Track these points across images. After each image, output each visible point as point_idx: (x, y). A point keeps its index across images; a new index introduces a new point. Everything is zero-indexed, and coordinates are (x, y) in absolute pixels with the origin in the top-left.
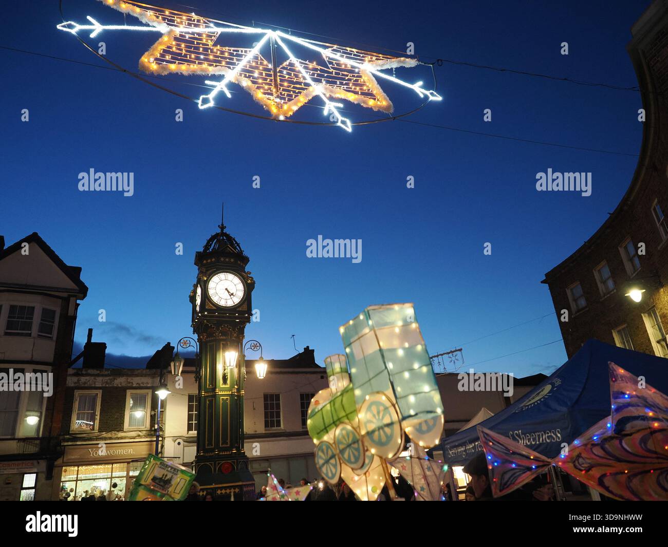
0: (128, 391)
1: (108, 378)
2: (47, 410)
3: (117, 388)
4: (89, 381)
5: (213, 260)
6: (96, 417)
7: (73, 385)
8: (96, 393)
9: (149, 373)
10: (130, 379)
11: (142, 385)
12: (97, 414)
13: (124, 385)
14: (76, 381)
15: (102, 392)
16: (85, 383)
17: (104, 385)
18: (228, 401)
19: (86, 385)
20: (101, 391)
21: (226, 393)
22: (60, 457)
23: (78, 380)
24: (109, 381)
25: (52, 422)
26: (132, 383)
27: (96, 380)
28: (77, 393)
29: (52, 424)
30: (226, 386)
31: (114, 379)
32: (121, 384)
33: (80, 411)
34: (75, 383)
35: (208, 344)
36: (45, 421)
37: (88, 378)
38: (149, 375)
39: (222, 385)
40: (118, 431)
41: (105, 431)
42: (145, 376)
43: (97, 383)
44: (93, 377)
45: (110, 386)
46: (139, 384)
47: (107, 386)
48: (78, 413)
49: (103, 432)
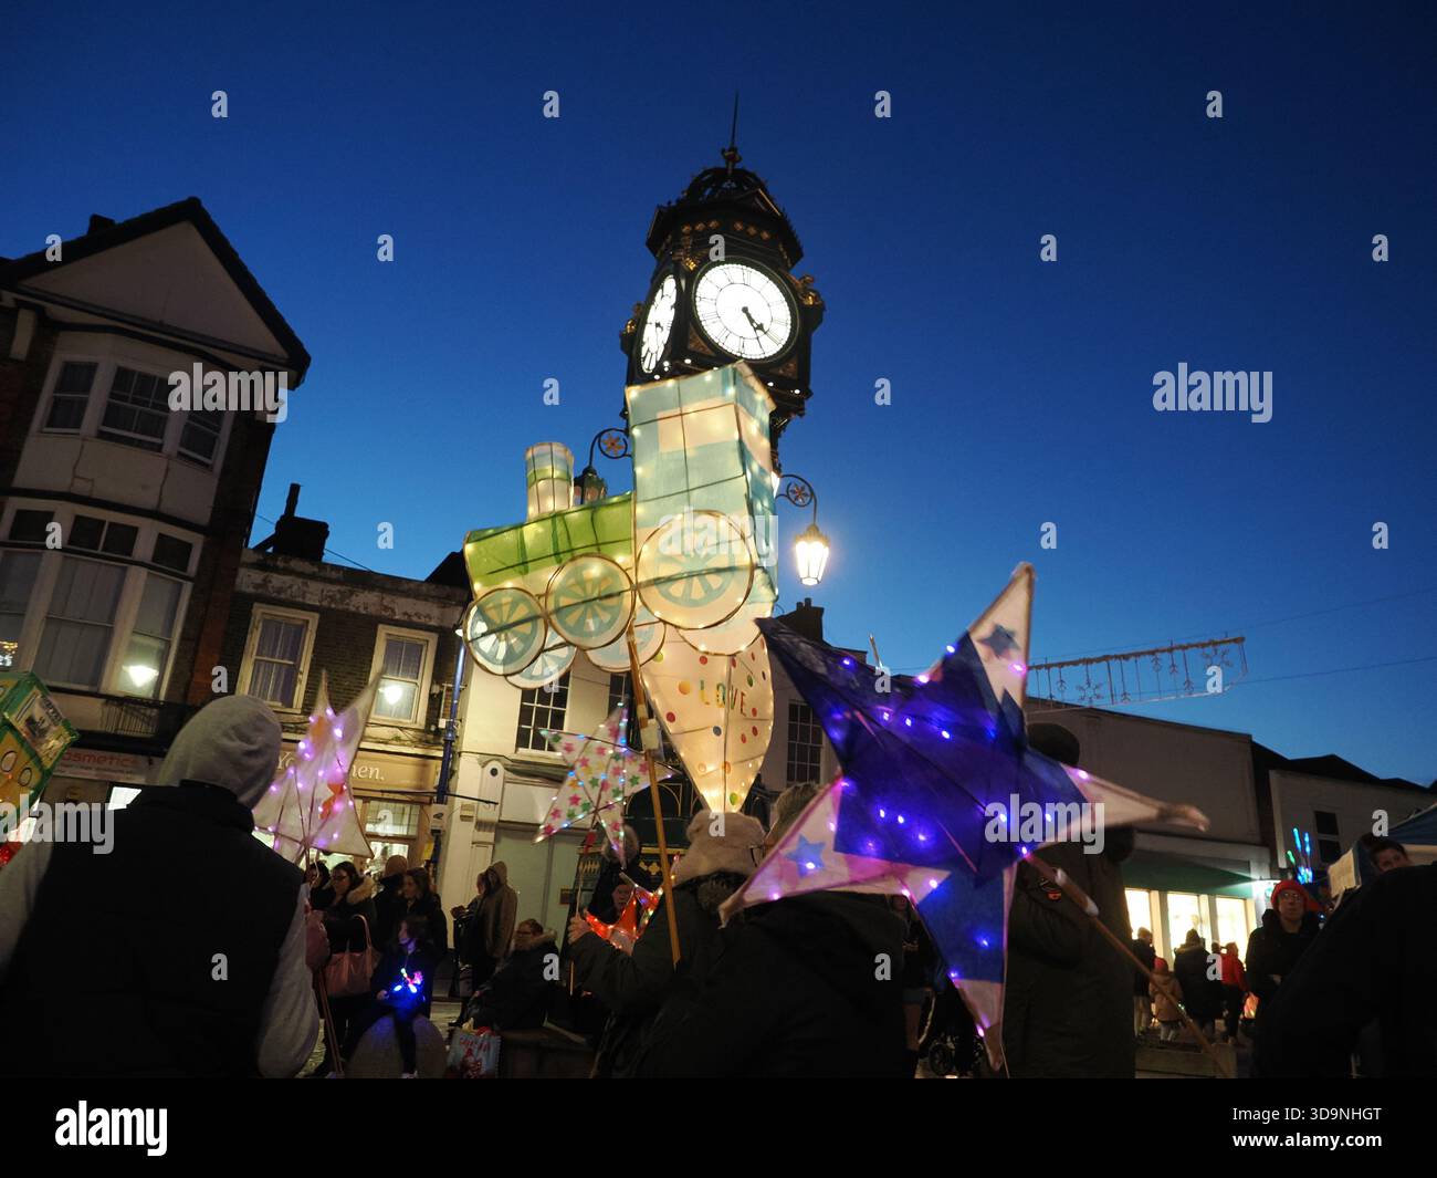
0: (380, 626)
1: (335, 588)
2: (183, 638)
3: (356, 615)
4: (291, 587)
6: (300, 676)
7: (251, 590)
8: (306, 618)
9: (433, 593)
10: (387, 600)
11: (415, 619)
12: (301, 669)
13: (372, 610)
14: (260, 582)
15: (320, 618)
16: (280, 590)
17: (325, 603)
19: (283, 596)
20: (317, 616)
23: (266, 581)
24: (338, 596)
25: (191, 671)
26: (393, 610)
27: (307, 586)
28: (259, 611)
29: (192, 676)
31: (352, 593)
32: (366, 608)
33: (261, 655)
34: (257, 586)
36: (175, 664)
37: (288, 579)
38: (433, 597)
42: (426, 600)
43: (308, 596)
44: (300, 581)
45: (340, 607)
46: (410, 616)
47: (333, 606)
48: (256, 660)
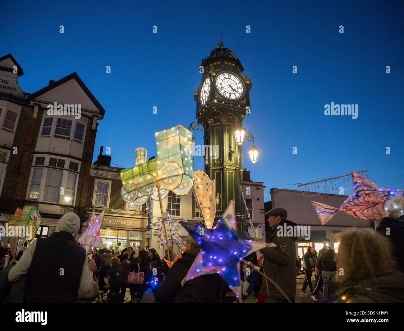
1: (116, 174)
2: (78, 189)
3: (121, 181)
4: (104, 174)
5: (219, 63)
6: (108, 198)
7: (94, 175)
8: (108, 182)
12: (108, 196)
14: (96, 173)
16: (101, 175)
17: (113, 178)
18: (233, 175)
19: (102, 176)
20: (111, 181)
21: (231, 168)
22: (86, 221)
23: (97, 173)
24: (116, 176)
25: (81, 198)
27: (108, 173)
28: (96, 181)
30: (231, 162)
33: (98, 193)
34: (95, 174)
35: (215, 128)
36: (77, 196)
37: (103, 172)
39: (228, 161)
40: (122, 209)
41: (113, 208)
43: (108, 176)
44: (106, 172)
45: (117, 178)
47: (115, 178)
48: (96, 194)
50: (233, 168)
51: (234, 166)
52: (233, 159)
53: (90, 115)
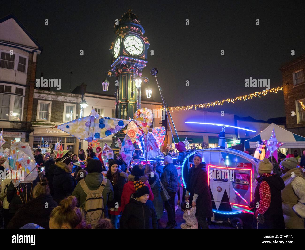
0: (64, 103)
1: (54, 96)
2: (24, 108)
3: (59, 101)
4: (45, 96)
5: (127, 27)
6: (49, 114)
7: (37, 98)
8: (49, 103)
9: (75, 96)
10: (65, 98)
11: (71, 101)
12: (49, 113)
13: (63, 100)
14: (38, 96)
15: (52, 103)
16: (43, 97)
17: (53, 99)
18: (134, 107)
19: (44, 98)
20: (51, 102)
22: (32, 132)
23: (40, 96)
24: (55, 98)
25: (27, 115)
26: (67, 100)
27: (48, 96)
28: (39, 102)
29: (27, 116)
30: (133, 99)
31: (58, 97)
32: (61, 100)
33: (41, 111)
34: (38, 97)
35: (123, 75)
36: (24, 114)
37: (44, 95)
38: (75, 97)
40: (60, 122)
41: (54, 122)
42: (73, 97)
43: (49, 98)
44: (47, 95)
45: (56, 100)
46: (70, 101)
47: (54, 100)
48: (40, 112)
49: (53, 122)
50: (134, 103)
51: (134, 101)
52: (134, 97)
53: (31, 50)
